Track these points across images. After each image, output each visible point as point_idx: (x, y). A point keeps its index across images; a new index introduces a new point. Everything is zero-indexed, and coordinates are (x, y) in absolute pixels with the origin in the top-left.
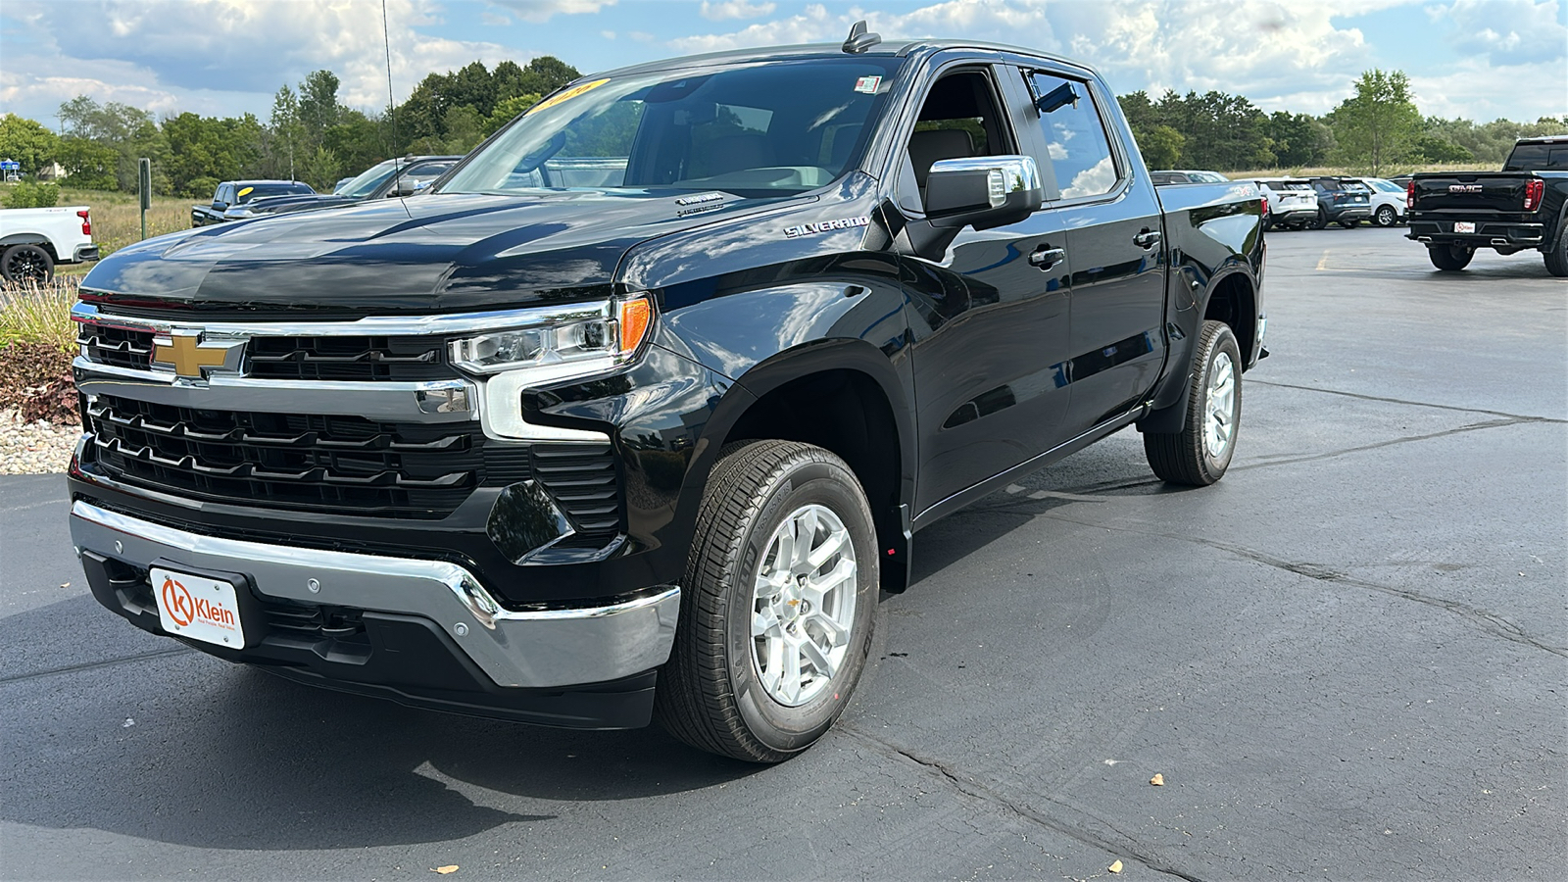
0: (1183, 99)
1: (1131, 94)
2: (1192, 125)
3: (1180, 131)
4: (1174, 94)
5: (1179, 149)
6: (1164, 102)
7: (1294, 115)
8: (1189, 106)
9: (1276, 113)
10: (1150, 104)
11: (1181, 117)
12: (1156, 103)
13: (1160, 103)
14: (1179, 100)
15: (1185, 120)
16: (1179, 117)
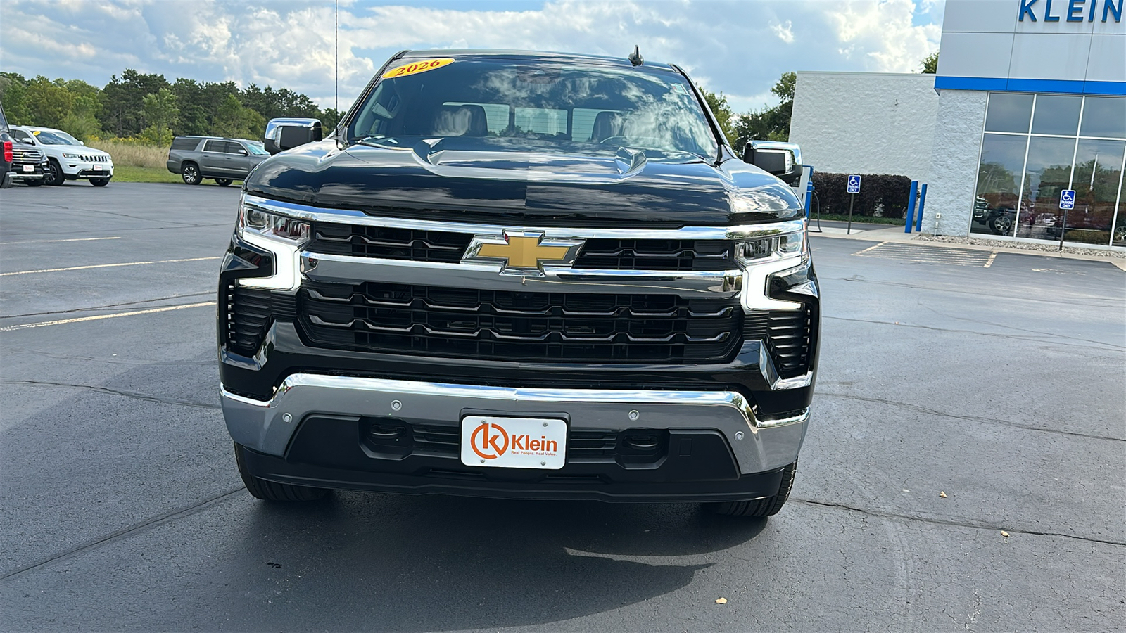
0: (263, 91)
1: (225, 83)
2: (270, 111)
3: (262, 114)
4: (256, 87)
5: (262, 127)
6: (249, 92)
7: (341, 113)
8: (268, 97)
9: (328, 109)
10: (239, 92)
11: (263, 104)
12: (243, 92)
13: (246, 92)
14: (260, 91)
15: (265, 106)
16: (261, 104)
